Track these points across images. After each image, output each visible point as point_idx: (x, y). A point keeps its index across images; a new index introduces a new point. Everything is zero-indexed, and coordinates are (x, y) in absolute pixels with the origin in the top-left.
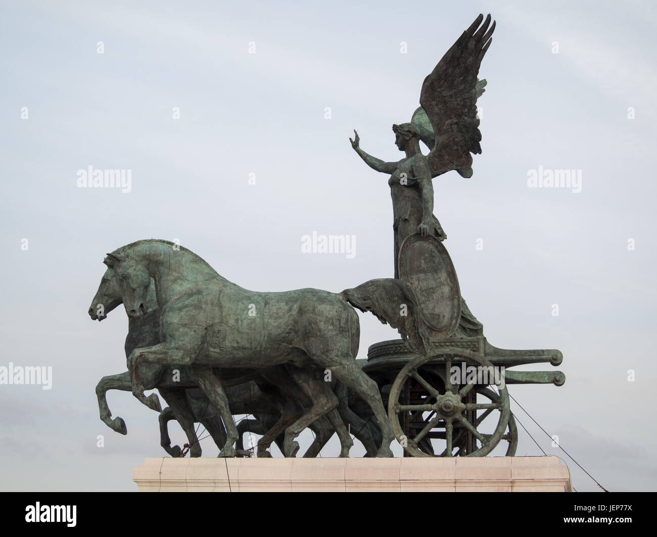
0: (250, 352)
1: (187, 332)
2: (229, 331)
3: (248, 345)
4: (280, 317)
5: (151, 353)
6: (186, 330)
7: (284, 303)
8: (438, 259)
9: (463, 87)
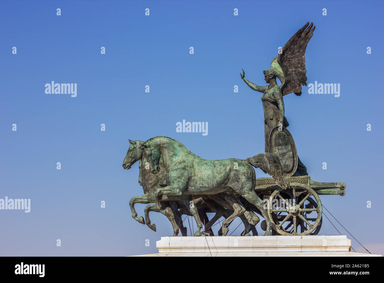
0: (208, 189)
1: (180, 180)
2: (198, 180)
3: (207, 186)
4: (221, 173)
5: (165, 190)
6: (180, 179)
7: (223, 166)
8: (287, 139)
9: (298, 54)
